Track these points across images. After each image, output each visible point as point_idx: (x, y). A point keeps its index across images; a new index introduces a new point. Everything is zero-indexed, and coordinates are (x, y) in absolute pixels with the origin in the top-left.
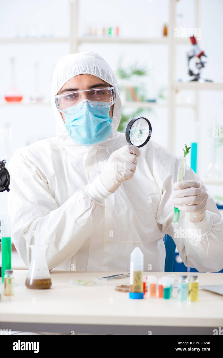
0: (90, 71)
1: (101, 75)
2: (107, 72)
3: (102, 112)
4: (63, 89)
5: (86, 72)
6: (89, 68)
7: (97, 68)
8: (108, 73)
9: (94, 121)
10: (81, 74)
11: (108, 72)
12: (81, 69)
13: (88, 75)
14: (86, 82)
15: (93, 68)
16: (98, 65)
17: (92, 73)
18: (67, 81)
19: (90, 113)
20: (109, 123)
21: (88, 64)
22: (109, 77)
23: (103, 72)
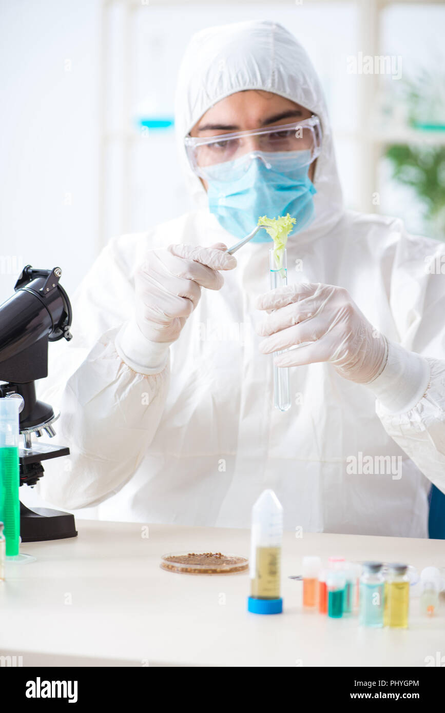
0: (263, 81)
1: (288, 90)
2: (301, 80)
3: (291, 176)
4: (203, 123)
5: (253, 84)
6: (261, 75)
7: (279, 72)
8: (305, 82)
9: (274, 202)
10: (244, 91)
11: (304, 78)
12: (243, 77)
13: (259, 94)
14: (255, 111)
15: (271, 73)
16: (282, 64)
17: (268, 87)
18: (211, 104)
19: (265, 184)
20: (310, 196)
21: (257, 64)
22: (307, 92)
23: (293, 81)
